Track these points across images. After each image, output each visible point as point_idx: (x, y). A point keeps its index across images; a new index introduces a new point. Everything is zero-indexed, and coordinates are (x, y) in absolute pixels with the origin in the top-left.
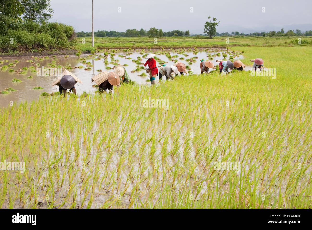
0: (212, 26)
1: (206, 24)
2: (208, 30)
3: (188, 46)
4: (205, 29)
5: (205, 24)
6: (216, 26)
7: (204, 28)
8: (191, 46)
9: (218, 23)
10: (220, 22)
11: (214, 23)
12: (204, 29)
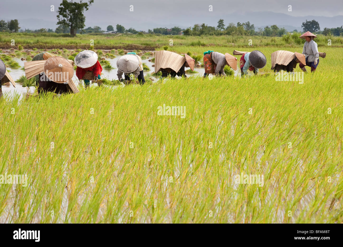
0: (76, 11)
1: (62, 6)
2: (66, 19)
3: (71, 43)
4: (61, 17)
6: (85, 9)
7: (58, 14)
8: (77, 44)
9: (88, 3)
10: (92, 1)
11: (80, 3)
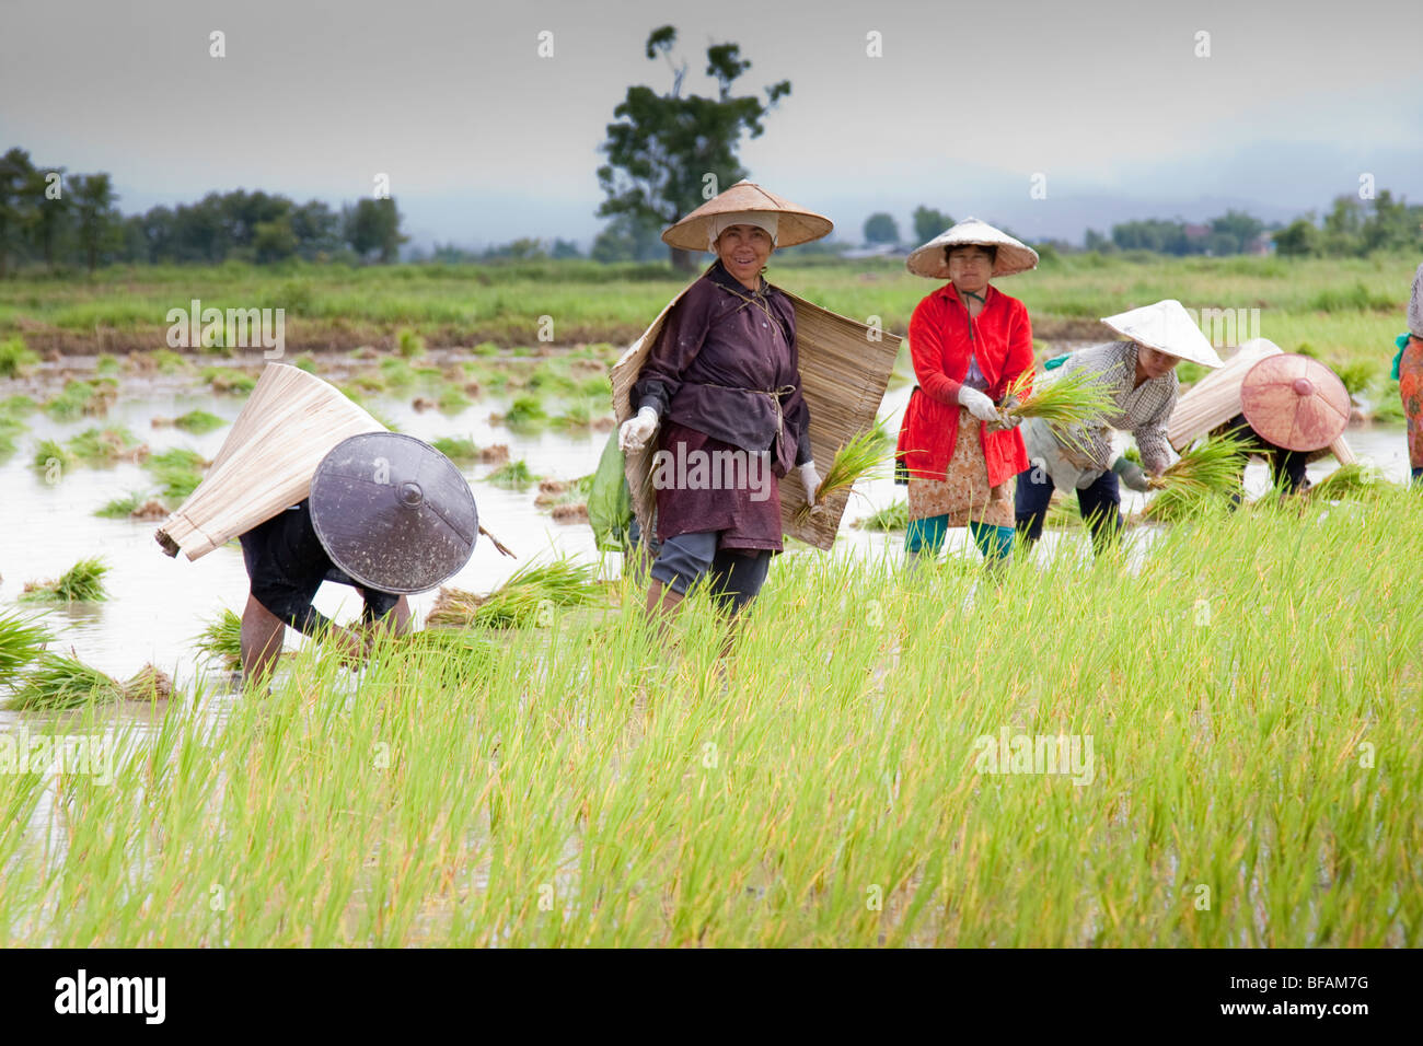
0: (701, 142)
1: (626, 119)
2: (645, 185)
4: (620, 174)
5: (619, 111)
6: (745, 131)
7: (603, 160)
9: (764, 101)
10: (784, 88)
11: (717, 98)
12: (605, 174)
